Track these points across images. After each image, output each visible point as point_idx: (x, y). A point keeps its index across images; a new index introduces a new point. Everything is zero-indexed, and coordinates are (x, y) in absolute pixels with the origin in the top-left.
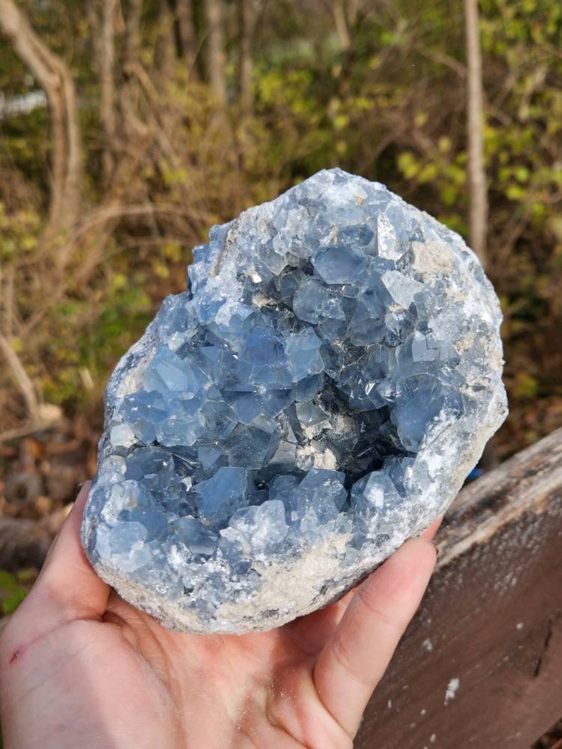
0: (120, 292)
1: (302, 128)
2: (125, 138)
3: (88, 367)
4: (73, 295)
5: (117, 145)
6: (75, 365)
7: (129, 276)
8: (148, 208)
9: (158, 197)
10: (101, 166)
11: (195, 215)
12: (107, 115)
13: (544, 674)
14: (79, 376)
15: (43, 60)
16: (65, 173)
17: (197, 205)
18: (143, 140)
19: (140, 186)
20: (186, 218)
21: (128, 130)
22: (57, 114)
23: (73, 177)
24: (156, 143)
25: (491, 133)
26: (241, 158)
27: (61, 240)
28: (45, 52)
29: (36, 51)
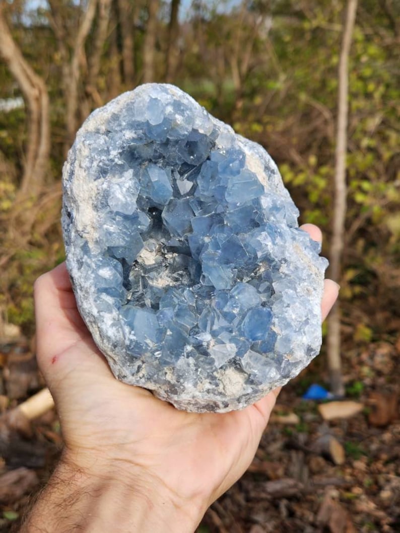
15: (28, 78)
16: (36, 157)
23: (41, 160)
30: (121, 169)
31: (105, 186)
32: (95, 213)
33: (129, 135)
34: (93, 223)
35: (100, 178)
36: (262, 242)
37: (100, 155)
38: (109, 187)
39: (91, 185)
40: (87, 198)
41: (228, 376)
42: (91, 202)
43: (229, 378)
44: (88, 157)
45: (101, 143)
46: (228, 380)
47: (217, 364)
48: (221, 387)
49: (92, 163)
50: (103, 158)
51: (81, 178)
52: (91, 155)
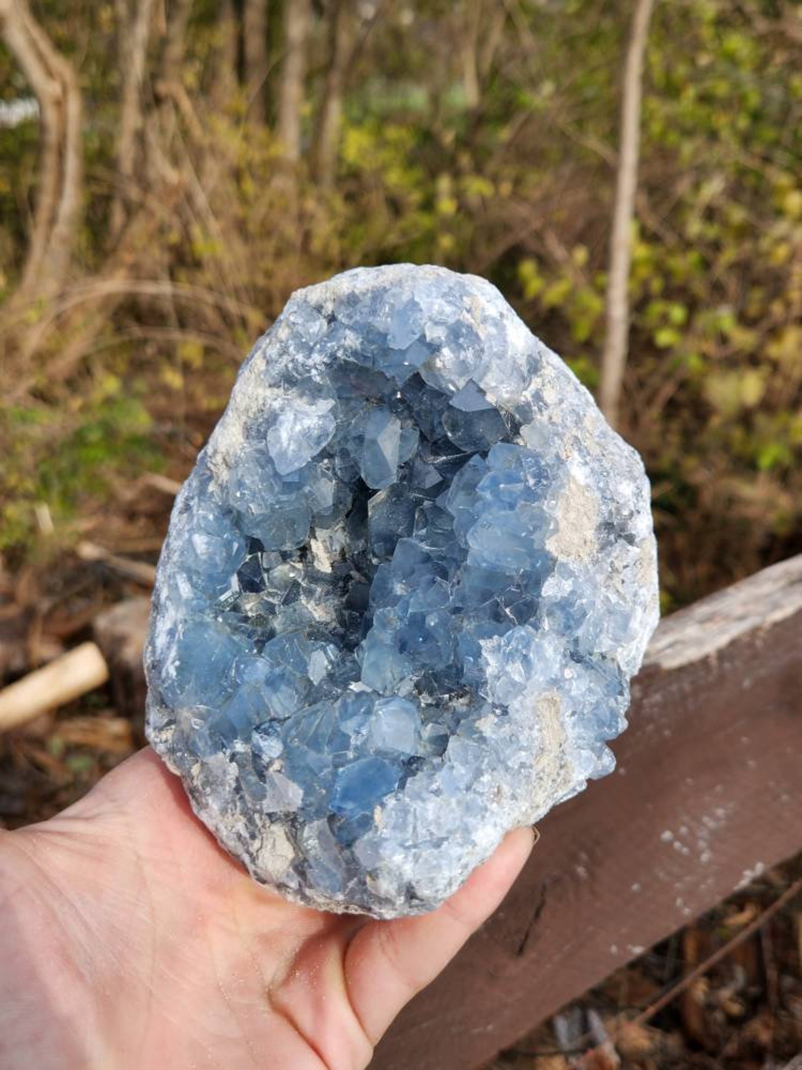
0: (109, 401)
1: (396, 206)
2: (145, 185)
3: (49, 503)
4: (41, 396)
5: (134, 193)
6: (31, 497)
7: (127, 381)
8: (165, 288)
9: (182, 275)
10: (106, 219)
11: (232, 306)
12: (125, 148)
13: (531, 955)
14: (33, 513)
15: (41, 57)
16: (53, 221)
17: (237, 293)
18: (170, 190)
19: (157, 256)
20: (220, 310)
21: (152, 174)
22: (52, 137)
23: (62, 228)
24: (189, 198)
25: (642, 251)
26: (307, 237)
27: (32, 315)
28: (45, 46)
29: (33, 44)
30: (315, 392)
31: (276, 405)
32: (242, 440)
33: (352, 340)
34: (228, 453)
35: (279, 387)
36: (484, 654)
37: (298, 352)
38: (282, 409)
39: (260, 391)
40: (242, 410)
41: (275, 836)
42: (244, 418)
43: (274, 841)
44: (281, 342)
45: (311, 331)
46: (272, 841)
47: (268, 805)
48: (257, 844)
49: (281, 355)
50: (300, 357)
51: (256, 370)
52: (288, 340)
